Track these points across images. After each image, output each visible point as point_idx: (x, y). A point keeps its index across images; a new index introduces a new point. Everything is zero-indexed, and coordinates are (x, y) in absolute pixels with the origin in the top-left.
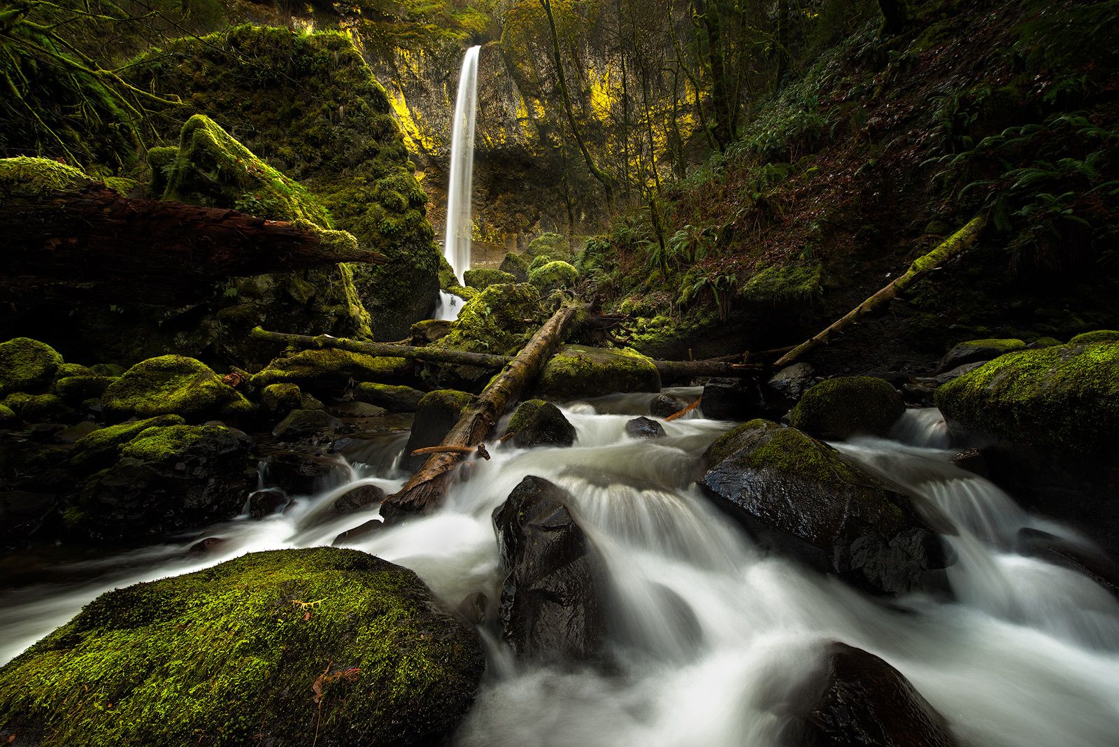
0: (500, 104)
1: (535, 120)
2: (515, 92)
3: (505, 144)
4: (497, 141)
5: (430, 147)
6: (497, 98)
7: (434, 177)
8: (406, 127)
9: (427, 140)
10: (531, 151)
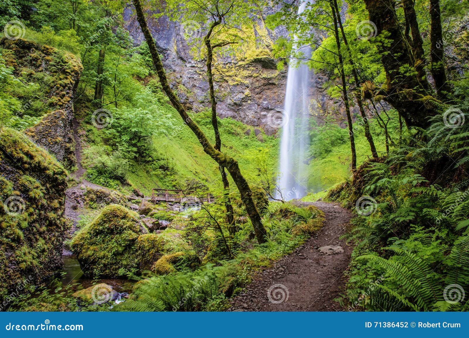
8: (265, 42)
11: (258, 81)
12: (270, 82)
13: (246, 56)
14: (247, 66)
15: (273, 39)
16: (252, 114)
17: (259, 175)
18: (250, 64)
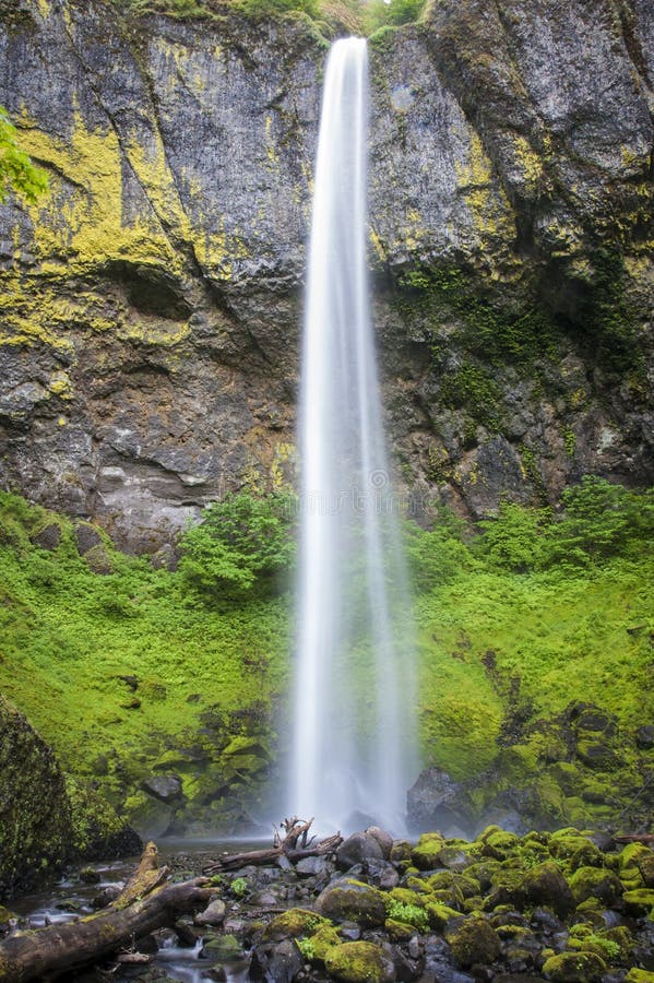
0: (412, 157)
1: (512, 186)
2: (458, 126)
3: (418, 250)
4: (397, 244)
5: (216, 259)
6: (404, 144)
7: (214, 335)
8: (159, 210)
9: (208, 244)
10: (486, 268)
11: (106, 347)
12: (151, 359)
13: (77, 244)
14: (72, 284)
15: (191, 207)
16: (70, 468)
17: (136, 706)
18: (87, 281)
